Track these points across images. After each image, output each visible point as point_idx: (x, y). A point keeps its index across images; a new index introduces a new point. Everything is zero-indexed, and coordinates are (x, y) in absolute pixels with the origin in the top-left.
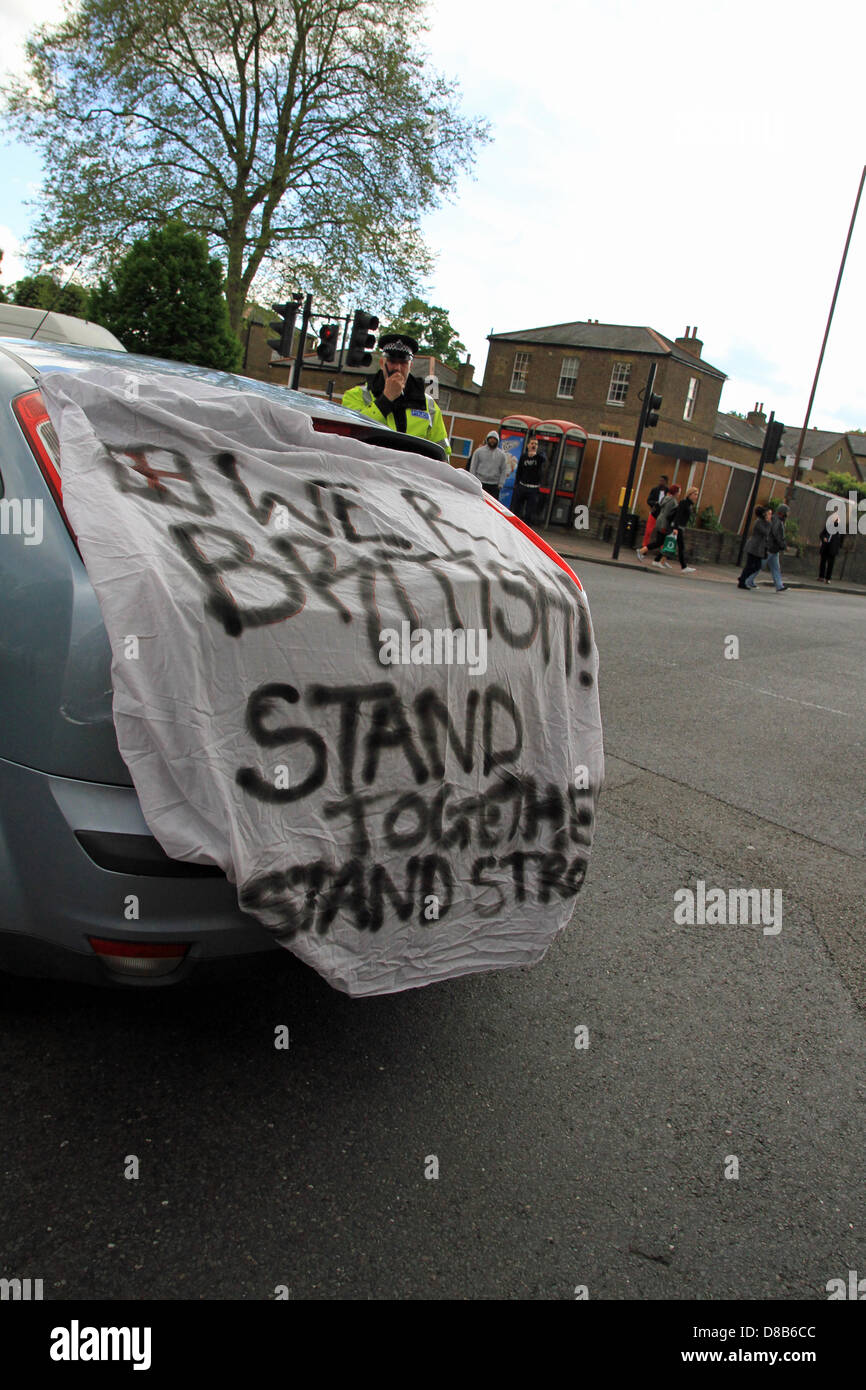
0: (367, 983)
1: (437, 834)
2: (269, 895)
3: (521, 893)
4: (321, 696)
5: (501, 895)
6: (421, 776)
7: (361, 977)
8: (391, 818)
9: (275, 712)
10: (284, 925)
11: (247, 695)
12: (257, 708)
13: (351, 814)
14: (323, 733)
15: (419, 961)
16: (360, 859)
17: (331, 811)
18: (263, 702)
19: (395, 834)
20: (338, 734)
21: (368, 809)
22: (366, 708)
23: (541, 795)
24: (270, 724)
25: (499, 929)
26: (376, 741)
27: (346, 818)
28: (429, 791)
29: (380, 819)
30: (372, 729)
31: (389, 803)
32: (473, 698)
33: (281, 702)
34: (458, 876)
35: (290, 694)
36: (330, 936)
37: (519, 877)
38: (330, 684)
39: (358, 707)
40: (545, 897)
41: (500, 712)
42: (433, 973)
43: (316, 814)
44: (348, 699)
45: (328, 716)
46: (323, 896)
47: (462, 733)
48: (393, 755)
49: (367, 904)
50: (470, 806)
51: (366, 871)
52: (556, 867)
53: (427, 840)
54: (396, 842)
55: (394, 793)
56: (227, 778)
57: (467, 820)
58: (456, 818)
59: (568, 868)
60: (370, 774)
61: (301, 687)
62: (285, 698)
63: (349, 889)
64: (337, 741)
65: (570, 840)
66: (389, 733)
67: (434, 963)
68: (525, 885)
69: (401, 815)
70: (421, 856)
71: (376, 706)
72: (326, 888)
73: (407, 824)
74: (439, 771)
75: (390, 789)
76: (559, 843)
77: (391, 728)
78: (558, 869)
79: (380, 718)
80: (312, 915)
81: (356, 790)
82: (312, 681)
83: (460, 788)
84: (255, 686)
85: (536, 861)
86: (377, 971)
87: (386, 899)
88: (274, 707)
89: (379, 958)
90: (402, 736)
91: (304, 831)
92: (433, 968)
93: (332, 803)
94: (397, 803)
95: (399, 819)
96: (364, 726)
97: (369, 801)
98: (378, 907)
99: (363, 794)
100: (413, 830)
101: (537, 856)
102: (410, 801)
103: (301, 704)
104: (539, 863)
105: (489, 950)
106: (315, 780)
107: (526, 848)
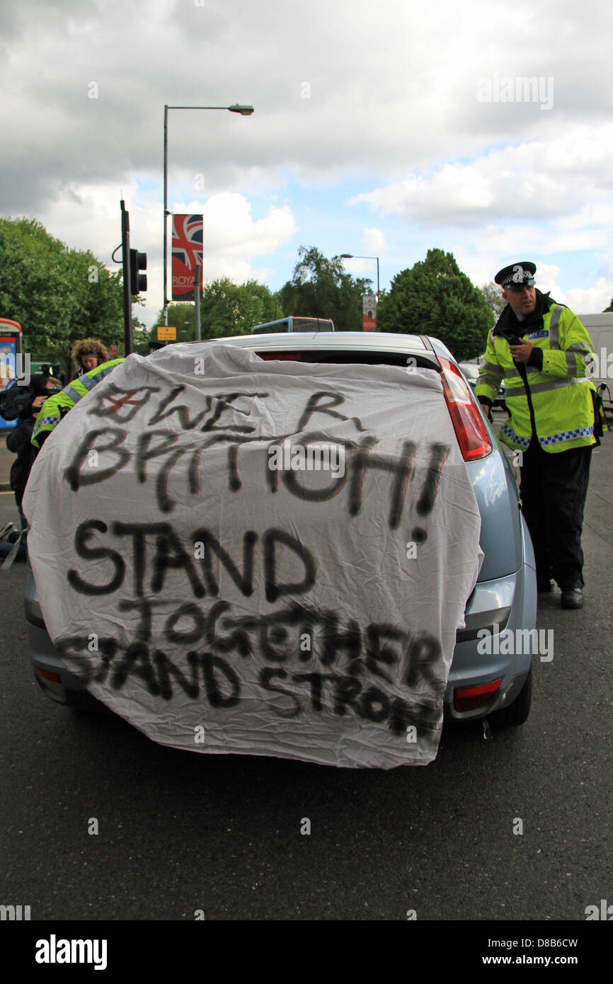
0: (169, 737)
1: (211, 638)
2: (71, 651)
3: (318, 706)
4: (120, 529)
5: (298, 703)
6: (199, 592)
7: (162, 731)
8: (173, 620)
9: (94, 538)
10: (82, 674)
11: (77, 525)
12: (83, 534)
13: (140, 611)
14: (122, 553)
15: (219, 733)
16: (145, 643)
17: (125, 606)
18: (87, 531)
19: (173, 631)
20: (132, 555)
21: (155, 610)
22: (151, 540)
23: (342, 629)
24: (91, 545)
25: (297, 729)
26: (162, 564)
27: (136, 613)
28: (206, 604)
29: (165, 618)
30: (157, 554)
31: (172, 609)
32: (250, 538)
33: (96, 532)
34: (244, 677)
35: (101, 526)
36: (124, 691)
37: (317, 692)
38: (124, 521)
39: (144, 538)
40: (340, 710)
41: (283, 553)
42: (232, 745)
43: (113, 607)
44: (137, 532)
45: (125, 543)
46: (115, 663)
47: (239, 563)
48: (178, 574)
49: (157, 678)
50: (250, 623)
51: (151, 653)
52: (350, 688)
53: (202, 641)
54: (173, 637)
55: (176, 602)
56: (61, 574)
57: (246, 635)
58: (233, 630)
59: (364, 691)
60: (157, 585)
61: (108, 522)
62: (98, 529)
63: (138, 663)
64: (133, 560)
65: (366, 668)
66: (171, 558)
67: (234, 738)
68: (322, 699)
69: (180, 618)
70: (199, 652)
71: (158, 538)
72: (119, 656)
73: (186, 625)
74: (214, 590)
75: (174, 598)
76: (354, 669)
77: (172, 555)
78: (352, 690)
79: (162, 546)
80: (106, 673)
81: (145, 596)
82: (113, 519)
83: (238, 606)
84: (82, 520)
85: (332, 683)
86: (175, 730)
87: (172, 678)
88: (93, 534)
89: (175, 721)
90: (184, 561)
91: (102, 615)
92: (232, 742)
93: (126, 601)
94: (179, 610)
95: (179, 622)
96: (151, 552)
97: (156, 604)
98: (166, 683)
99: (151, 599)
100: (188, 631)
101: (333, 678)
102: (190, 609)
103: (109, 533)
104: (335, 683)
105: (289, 743)
106: (116, 584)
107: (323, 670)
